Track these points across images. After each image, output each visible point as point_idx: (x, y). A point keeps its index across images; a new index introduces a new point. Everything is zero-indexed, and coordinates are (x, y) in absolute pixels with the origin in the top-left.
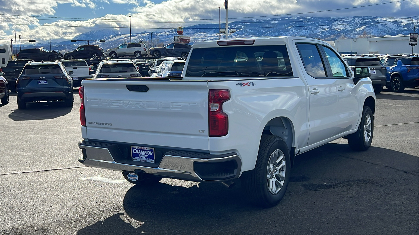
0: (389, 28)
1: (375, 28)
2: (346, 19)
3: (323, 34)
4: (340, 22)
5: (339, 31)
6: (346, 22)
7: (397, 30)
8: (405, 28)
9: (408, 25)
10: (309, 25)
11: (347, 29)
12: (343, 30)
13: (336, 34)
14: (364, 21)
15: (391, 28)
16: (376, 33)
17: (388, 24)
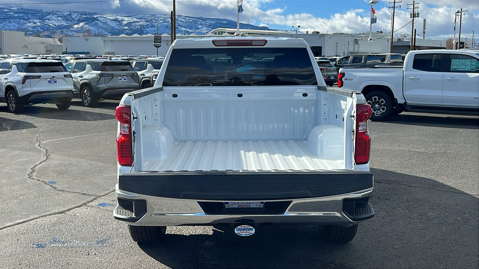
0: (110, 26)
1: (94, 26)
2: (62, 13)
3: (35, 29)
4: (54, 16)
5: (53, 27)
6: (61, 17)
7: (118, 29)
8: (127, 28)
9: (129, 24)
10: (17, 18)
11: (63, 25)
12: (59, 26)
13: (50, 30)
14: (81, 16)
15: (112, 27)
16: (97, 31)
17: (109, 22)
